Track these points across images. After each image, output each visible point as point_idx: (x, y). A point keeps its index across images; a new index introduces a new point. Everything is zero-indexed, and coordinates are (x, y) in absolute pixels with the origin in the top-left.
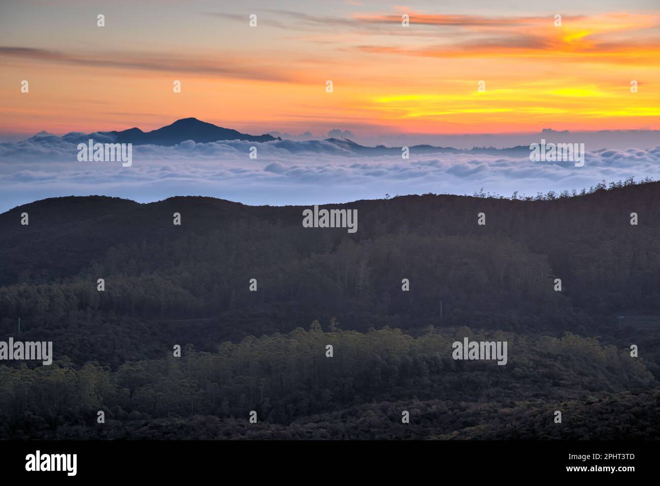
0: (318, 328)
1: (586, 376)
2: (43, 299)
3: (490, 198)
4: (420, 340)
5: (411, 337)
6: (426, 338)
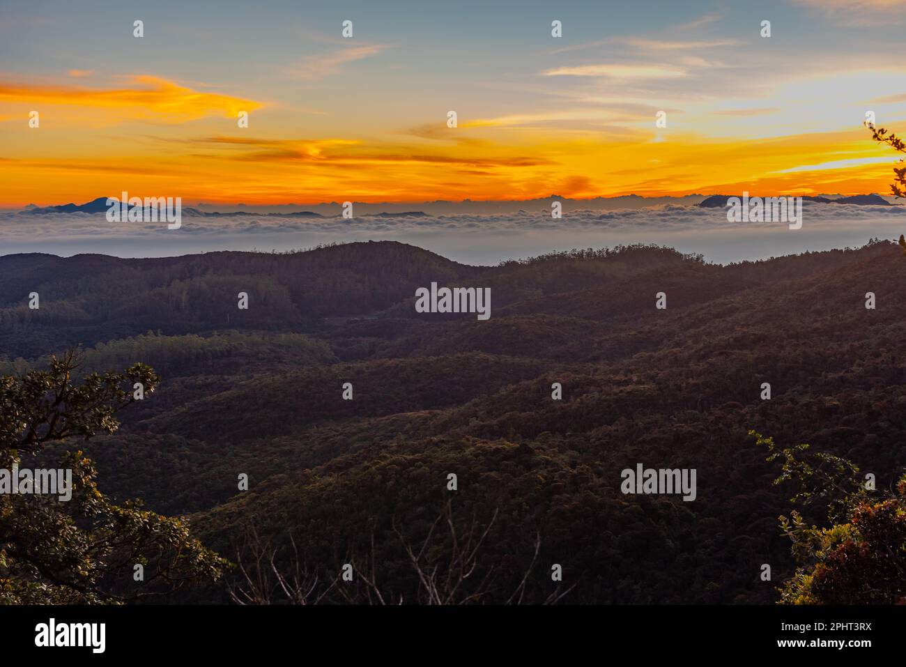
0: (152, 334)
1: (298, 357)
3: (260, 253)
4: (208, 340)
5: (203, 339)
6: (212, 338)
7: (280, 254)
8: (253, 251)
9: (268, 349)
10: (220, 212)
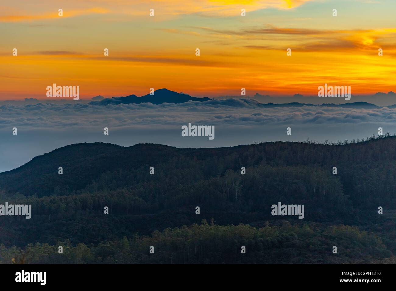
0: (206, 223)
1: (349, 249)
2: (63, 204)
3: (313, 144)
4: (260, 230)
5: (255, 229)
6: (264, 229)
7: (333, 144)
8: (306, 142)
9: (319, 241)
10: (275, 103)
